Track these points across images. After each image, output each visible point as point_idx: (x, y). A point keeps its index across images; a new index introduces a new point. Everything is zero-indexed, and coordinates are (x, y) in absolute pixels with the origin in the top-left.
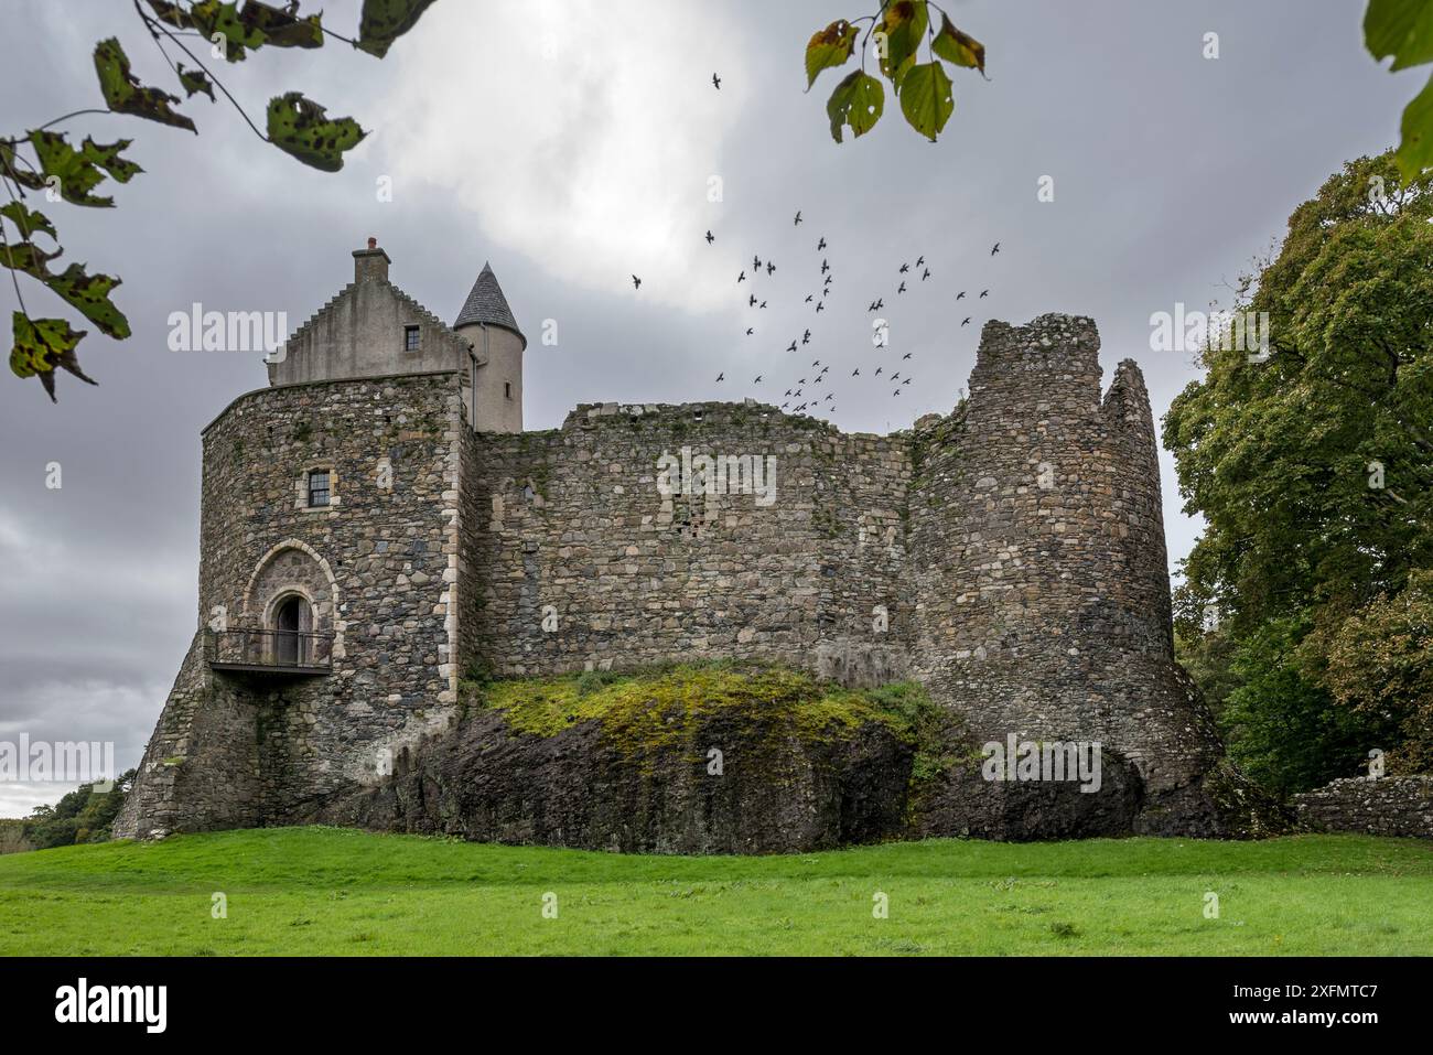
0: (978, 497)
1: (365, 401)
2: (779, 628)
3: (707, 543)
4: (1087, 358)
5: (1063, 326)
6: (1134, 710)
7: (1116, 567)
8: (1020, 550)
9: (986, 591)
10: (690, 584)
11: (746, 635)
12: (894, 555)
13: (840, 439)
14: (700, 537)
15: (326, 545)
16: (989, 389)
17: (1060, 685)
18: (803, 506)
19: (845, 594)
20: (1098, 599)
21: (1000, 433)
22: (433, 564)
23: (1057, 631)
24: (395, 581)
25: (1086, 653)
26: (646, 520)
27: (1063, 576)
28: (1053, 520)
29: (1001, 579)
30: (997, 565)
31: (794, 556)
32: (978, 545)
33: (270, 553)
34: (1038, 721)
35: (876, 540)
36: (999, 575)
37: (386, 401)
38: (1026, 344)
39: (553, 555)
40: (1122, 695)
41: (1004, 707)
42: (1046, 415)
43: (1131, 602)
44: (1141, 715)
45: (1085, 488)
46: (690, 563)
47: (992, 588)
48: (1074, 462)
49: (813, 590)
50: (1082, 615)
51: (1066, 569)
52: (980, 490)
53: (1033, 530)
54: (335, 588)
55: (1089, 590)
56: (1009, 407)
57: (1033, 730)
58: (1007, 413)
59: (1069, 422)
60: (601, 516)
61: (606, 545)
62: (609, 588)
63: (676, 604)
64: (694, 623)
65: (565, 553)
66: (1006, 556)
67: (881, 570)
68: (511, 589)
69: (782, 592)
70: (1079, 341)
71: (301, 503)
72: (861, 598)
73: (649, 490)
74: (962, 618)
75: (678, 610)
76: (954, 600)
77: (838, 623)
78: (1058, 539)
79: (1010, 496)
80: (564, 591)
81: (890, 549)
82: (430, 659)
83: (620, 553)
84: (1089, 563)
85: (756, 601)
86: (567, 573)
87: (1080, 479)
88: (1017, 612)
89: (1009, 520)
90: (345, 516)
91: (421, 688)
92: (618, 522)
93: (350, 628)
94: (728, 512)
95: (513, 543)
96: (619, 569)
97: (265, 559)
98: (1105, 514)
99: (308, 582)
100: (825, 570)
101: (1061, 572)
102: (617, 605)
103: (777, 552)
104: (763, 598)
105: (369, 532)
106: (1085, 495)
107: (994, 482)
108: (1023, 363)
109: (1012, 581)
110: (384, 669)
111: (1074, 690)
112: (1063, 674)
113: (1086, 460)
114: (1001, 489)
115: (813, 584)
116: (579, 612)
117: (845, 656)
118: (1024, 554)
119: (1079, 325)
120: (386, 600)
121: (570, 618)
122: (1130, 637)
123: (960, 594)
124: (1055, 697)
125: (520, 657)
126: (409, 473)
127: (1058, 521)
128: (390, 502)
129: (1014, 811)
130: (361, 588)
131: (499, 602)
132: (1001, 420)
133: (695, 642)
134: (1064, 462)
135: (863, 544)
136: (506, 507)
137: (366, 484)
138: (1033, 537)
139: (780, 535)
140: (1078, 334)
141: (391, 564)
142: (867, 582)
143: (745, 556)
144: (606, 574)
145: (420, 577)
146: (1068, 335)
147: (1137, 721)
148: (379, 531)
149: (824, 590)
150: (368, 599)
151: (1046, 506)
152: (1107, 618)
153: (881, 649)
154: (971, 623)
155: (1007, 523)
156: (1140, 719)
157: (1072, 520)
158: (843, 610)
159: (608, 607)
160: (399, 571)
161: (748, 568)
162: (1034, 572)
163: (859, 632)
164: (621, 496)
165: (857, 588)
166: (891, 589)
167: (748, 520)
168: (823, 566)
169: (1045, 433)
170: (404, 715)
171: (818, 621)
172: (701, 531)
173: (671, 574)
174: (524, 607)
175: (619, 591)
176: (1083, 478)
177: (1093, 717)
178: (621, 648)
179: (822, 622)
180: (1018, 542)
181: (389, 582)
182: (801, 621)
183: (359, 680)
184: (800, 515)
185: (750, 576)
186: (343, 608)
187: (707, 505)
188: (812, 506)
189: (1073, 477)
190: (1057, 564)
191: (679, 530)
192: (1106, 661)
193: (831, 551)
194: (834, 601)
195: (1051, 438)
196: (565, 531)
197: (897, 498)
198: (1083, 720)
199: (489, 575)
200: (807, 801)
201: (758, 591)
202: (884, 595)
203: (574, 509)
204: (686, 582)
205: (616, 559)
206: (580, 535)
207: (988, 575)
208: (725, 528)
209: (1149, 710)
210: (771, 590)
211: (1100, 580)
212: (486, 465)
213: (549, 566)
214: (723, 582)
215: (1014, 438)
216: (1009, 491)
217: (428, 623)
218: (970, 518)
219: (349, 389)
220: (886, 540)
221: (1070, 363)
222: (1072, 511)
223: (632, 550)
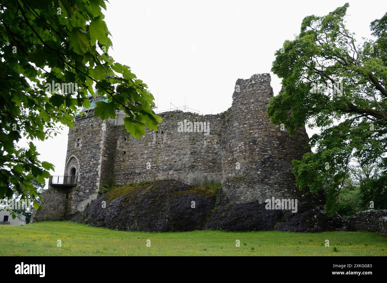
0: (234, 129)
1: (88, 122)
2: (179, 170)
3: (163, 148)
4: (266, 85)
5: (259, 77)
6: (281, 190)
7: (276, 145)
8: (244, 143)
9: (235, 156)
10: (158, 160)
11: (171, 172)
12: (216, 147)
13: (199, 117)
14: (162, 147)
15: (78, 156)
16: (237, 98)
17: (255, 183)
18: (187, 136)
19: (198, 159)
20: (268, 156)
21: (239, 110)
22: (97, 159)
23: (254, 167)
24: (90, 163)
25: (264, 173)
26: (149, 143)
27: (257, 150)
28: (254, 133)
29: (239, 152)
30: (238, 148)
31: (184, 150)
32: (234, 143)
33: (70, 158)
34: (247, 194)
35: (210, 143)
36: (238, 151)
37: (92, 121)
38: (247, 84)
39: (129, 154)
40: (277, 185)
41: (237, 190)
42: (253, 103)
43: (281, 156)
44: (283, 192)
45: (264, 123)
46: (159, 154)
47: (236, 155)
48: (261, 115)
49: (188, 159)
50: (262, 161)
51: (258, 148)
52: (234, 127)
53: (248, 137)
54: (79, 165)
55: (265, 153)
56: (242, 102)
57: (245, 197)
58: (242, 104)
59: (260, 104)
60: (140, 144)
61: (141, 151)
62: (140, 162)
63: (155, 165)
64: (159, 170)
65: (131, 154)
66: (240, 145)
67: (211, 152)
68: (120, 163)
69: (180, 160)
70: (263, 81)
71: (75, 147)
72: (204, 160)
73: (151, 136)
74: (230, 164)
75: (155, 166)
76: (228, 159)
77: (196, 168)
78: (256, 139)
79: (242, 128)
80: (131, 163)
81: (215, 146)
82: (95, 182)
83: (143, 152)
84: (265, 145)
85: (174, 163)
86: (132, 159)
87: (263, 120)
88: (243, 162)
89: (241, 134)
90: (82, 149)
91: (92, 188)
92: (143, 145)
93: (81, 175)
94: (168, 140)
95: (121, 152)
96: (142, 157)
97: (69, 159)
98: (272, 130)
99: (76, 164)
100: (192, 153)
101: (256, 149)
102: (142, 166)
103: (180, 149)
104: (175, 162)
105: (86, 152)
106: (265, 125)
107: (237, 124)
108: (246, 89)
109: (242, 152)
110: (86, 184)
111: (259, 184)
112: (256, 180)
113: (265, 114)
114: (239, 126)
115: (188, 157)
116: (134, 168)
117: (197, 177)
118: (245, 144)
119: (264, 76)
120: (88, 168)
121: (131, 170)
122: (281, 167)
123: (229, 157)
124: (253, 187)
125: (120, 180)
126: (95, 138)
127: (255, 134)
128: (91, 145)
129: (232, 222)
130: (84, 165)
131: (117, 167)
132: (240, 106)
133: (159, 175)
134: (258, 116)
135: (205, 145)
136: (120, 143)
137: (87, 141)
138: (248, 139)
139: (181, 145)
140: (263, 79)
141: (89, 159)
142: (206, 156)
143: (172, 151)
144: (140, 158)
145: (95, 162)
146: (260, 79)
147: (282, 194)
148: (88, 152)
149: (191, 159)
150: (85, 168)
151: (252, 130)
152: (271, 162)
153: (211, 174)
154: (232, 166)
155: (241, 136)
156: (283, 193)
157: (260, 133)
158: (198, 164)
159: (140, 167)
160: (91, 161)
161: (173, 154)
162: (248, 149)
163: (203, 170)
164: (144, 138)
165: (203, 157)
166: (215, 157)
167: (173, 141)
168: (191, 152)
169: (252, 108)
170: (89, 195)
171: (189, 168)
172: (162, 145)
173: (154, 157)
174: (122, 168)
175: (142, 162)
176: (264, 120)
177: (266, 193)
178: (142, 177)
179: (190, 168)
180: (244, 141)
181: (89, 163)
182: (185, 168)
183: (82, 187)
184: (186, 139)
185: (173, 156)
186: (80, 170)
187: (164, 139)
188: (189, 136)
189: (261, 120)
190: (255, 146)
191: (157, 145)
192: (271, 174)
193: (194, 148)
194: (195, 162)
195: (254, 109)
196: (132, 148)
197: (218, 131)
198: (262, 194)
199: (115, 160)
200: (166, 218)
201: (174, 160)
202: (212, 159)
203: (134, 142)
204: (158, 159)
205: (142, 154)
206: (135, 149)
207: (236, 151)
208: (167, 144)
209: (286, 190)
210: (178, 160)
211: (270, 150)
212: (117, 133)
213: (127, 157)
214: (166, 158)
215: (243, 111)
216: (242, 126)
217: (95, 173)
218: (232, 135)
219: (86, 120)
220: (213, 143)
221: (260, 87)
222: (260, 130)
223: (146, 152)
